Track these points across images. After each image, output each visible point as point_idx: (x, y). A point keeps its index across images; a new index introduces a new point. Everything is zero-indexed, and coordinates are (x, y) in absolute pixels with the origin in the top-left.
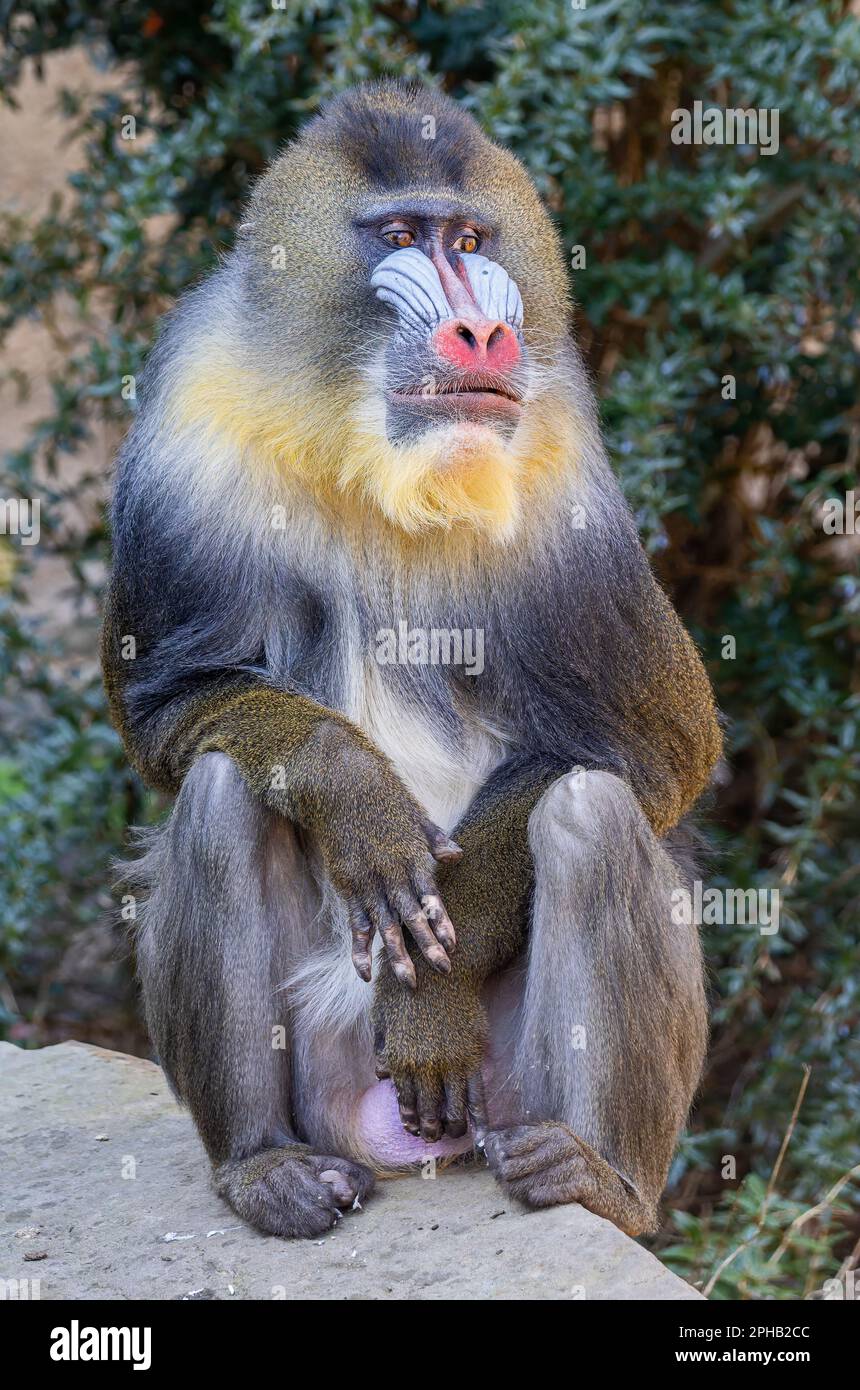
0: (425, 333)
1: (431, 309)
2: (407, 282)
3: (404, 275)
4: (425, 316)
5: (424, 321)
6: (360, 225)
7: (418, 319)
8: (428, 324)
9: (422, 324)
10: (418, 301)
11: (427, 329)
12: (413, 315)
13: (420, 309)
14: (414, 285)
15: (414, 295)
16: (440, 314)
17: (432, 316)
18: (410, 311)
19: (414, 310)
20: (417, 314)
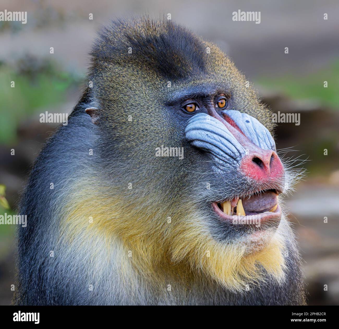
0: (234, 164)
1: (235, 151)
2: (215, 136)
3: (212, 132)
4: (232, 154)
5: (232, 157)
6: (170, 104)
7: (228, 157)
8: (235, 159)
9: (231, 160)
10: (226, 146)
11: (235, 162)
12: (225, 155)
13: (229, 152)
14: (220, 138)
15: (222, 144)
16: (241, 152)
17: (236, 154)
18: (222, 153)
19: (224, 152)
20: (226, 154)
